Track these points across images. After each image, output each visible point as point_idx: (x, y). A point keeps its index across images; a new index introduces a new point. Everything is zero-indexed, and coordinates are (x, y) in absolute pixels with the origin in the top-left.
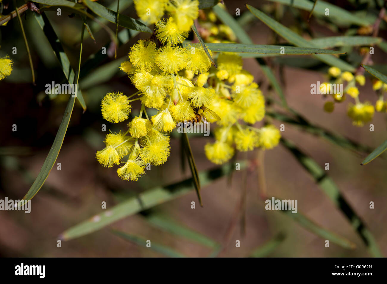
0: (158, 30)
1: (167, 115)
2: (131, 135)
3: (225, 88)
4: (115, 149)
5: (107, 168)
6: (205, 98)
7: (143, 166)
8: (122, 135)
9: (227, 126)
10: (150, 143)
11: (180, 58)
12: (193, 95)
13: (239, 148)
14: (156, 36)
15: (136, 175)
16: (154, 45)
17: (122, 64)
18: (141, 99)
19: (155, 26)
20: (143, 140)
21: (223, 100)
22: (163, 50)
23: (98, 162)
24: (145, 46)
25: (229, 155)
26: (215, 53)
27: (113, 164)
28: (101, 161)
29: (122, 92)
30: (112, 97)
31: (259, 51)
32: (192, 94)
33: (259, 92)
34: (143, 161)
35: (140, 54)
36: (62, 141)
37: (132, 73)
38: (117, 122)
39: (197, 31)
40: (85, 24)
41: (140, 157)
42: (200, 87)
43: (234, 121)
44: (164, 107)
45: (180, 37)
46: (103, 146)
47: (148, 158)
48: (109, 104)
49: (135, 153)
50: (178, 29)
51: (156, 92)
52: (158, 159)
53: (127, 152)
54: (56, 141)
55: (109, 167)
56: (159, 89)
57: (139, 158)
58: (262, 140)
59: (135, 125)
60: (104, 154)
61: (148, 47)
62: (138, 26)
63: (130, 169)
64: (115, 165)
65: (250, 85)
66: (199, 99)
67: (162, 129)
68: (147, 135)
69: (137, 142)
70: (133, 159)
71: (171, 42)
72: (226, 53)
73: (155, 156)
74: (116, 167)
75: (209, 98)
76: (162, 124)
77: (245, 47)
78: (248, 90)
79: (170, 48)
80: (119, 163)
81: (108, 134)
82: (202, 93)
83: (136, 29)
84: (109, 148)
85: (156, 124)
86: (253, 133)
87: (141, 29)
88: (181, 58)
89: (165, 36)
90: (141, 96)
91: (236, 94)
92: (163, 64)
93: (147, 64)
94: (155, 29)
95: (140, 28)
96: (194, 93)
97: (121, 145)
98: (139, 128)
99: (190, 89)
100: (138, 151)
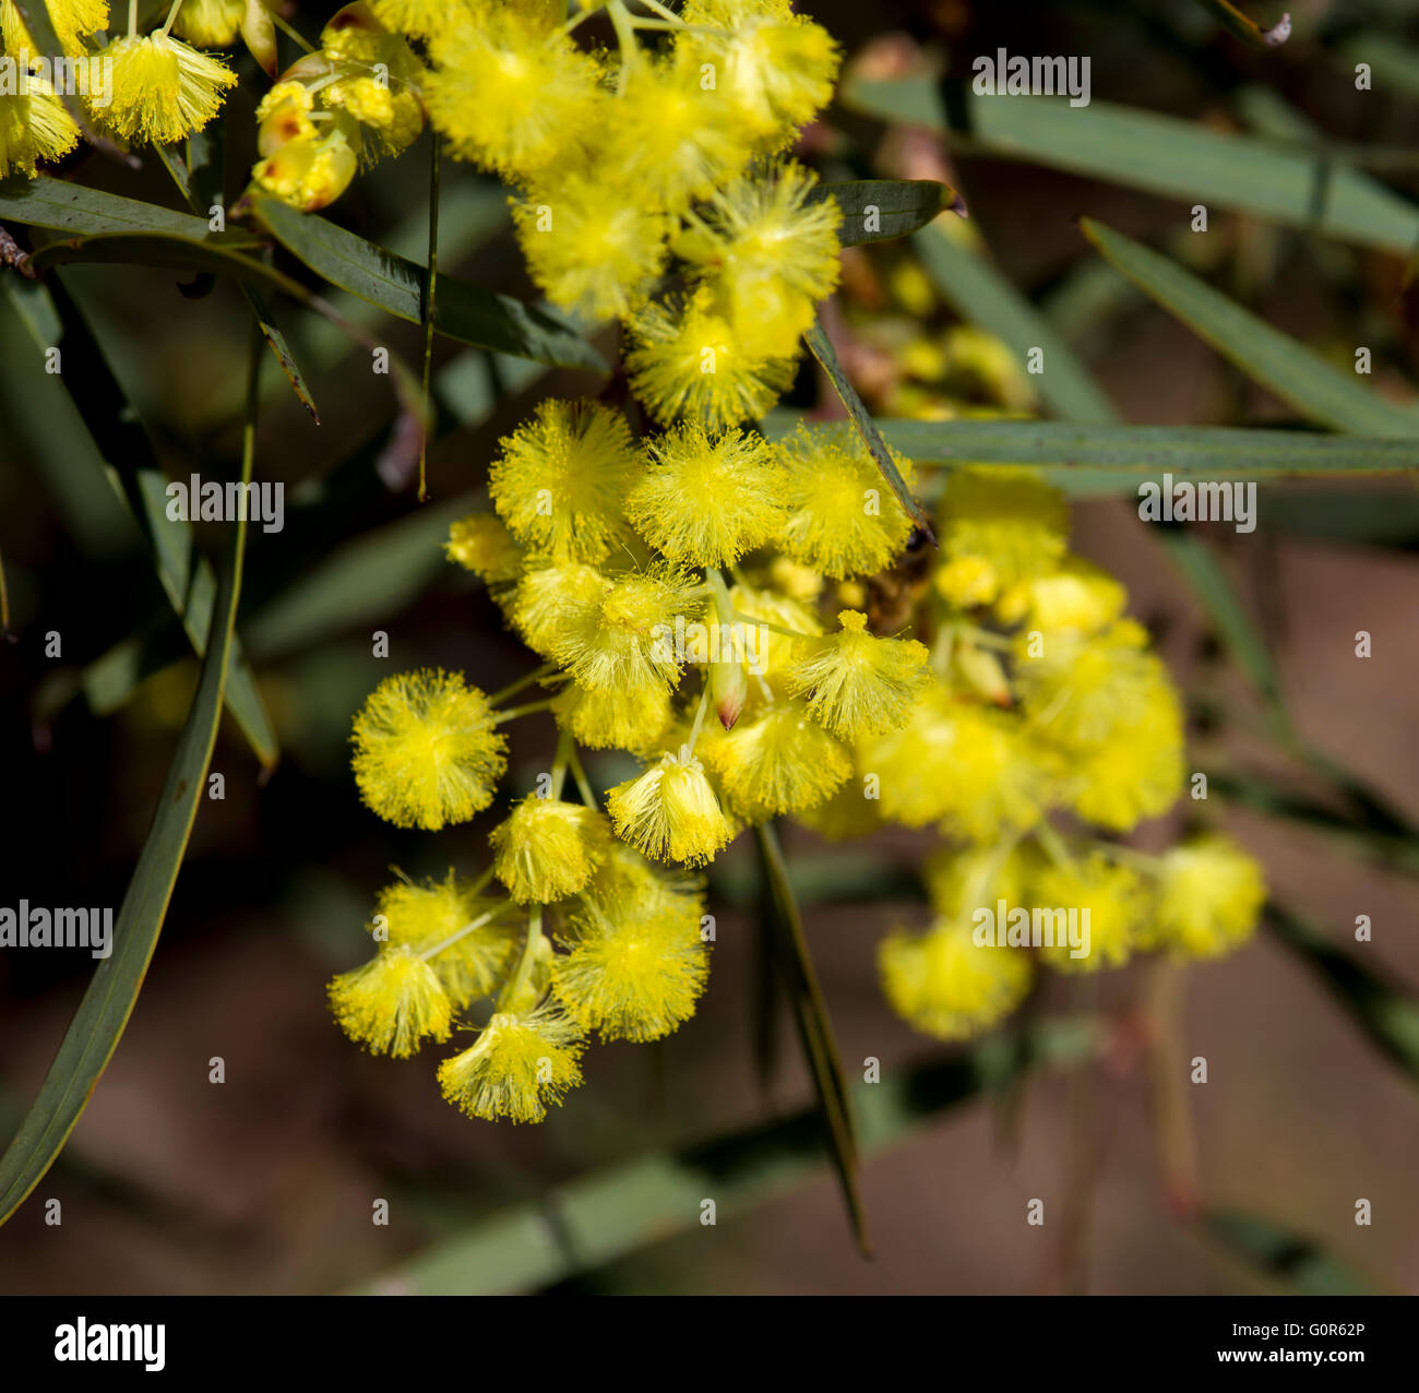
0: (640, 354)
1: (689, 780)
2: (506, 889)
3: (979, 647)
4: (428, 962)
5: (386, 1060)
6: (880, 685)
7: (572, 1043)
9: (994, 844)
10: (604, 925)
11: (746, 486)
12: (815, 676)
14: (628, 385)
15: (534, 1094)
16: (621, 428)
17: (456, 530)
18: (554, 705)
19: (626, 331)
20: (568, 912)
21: (973, 708)
22: (659, 446)
23: (340, 1028)
24: (573, 429)
26: (928, 470)
27: (416, 1039)
28: (355, 1026)
29: (457, 672)
30: (410, 697)
32: (813, 668)
33: (1153, 666)
34: (569, 1021)
35: (548, 473)
36: (154, 929)
37: (510, 576)
38: (433, 822)
39: (834, 361)
40: (266, 329)
41: (555, 999)
42: (851, 633)
43: (1027, 815)
44: (671, 740)
45: (751, 389)
46: (367, 952)
47: (594, 1003)
48: (391, 732)
49: (528, 983)
50: (742, 348)
51: (627, 663)
52: (649, 1007)
53: (486, 980)
55: (398, 1056)
56: (642, 650)
57: (549, 1004)
58: (1170, 913)
59: (529, 834)
60: (370, 990)
61: (587, 438)
62: (535, 333)
63: (506, 1059)
64: (428, 1042)
65: (1104, 632)
66: (849, 690)
67: (665, 852)
68: (588, 889)
69: (536, 926)
70: (517, 1008)
71: (707, 414)
72: (984, 469)
73: (634, 994)
74: (433, 1052)
75: (897, 686)
76: (661, 826)
77: (1080, 437)
78: (1097, 658)
79: (698, 438)
80: (450, 1035)
81: (387, 890)
82: (861, 661)
83: (529, 354)
84: (395, 957)
85: (631, 830)
86: (1125, 878)
87: (554, 354)
88: (753, 488)
89: (676, 385)
90: (558, 689)
91: (1037, 681)
92: (664, 520)
93: (583, 523)
94: (625, 348)
95: (546, 349)
96: (823, 665)
97: (457, 945)
98: (547, 851)
99: (804, 644)
100: (544, 970)
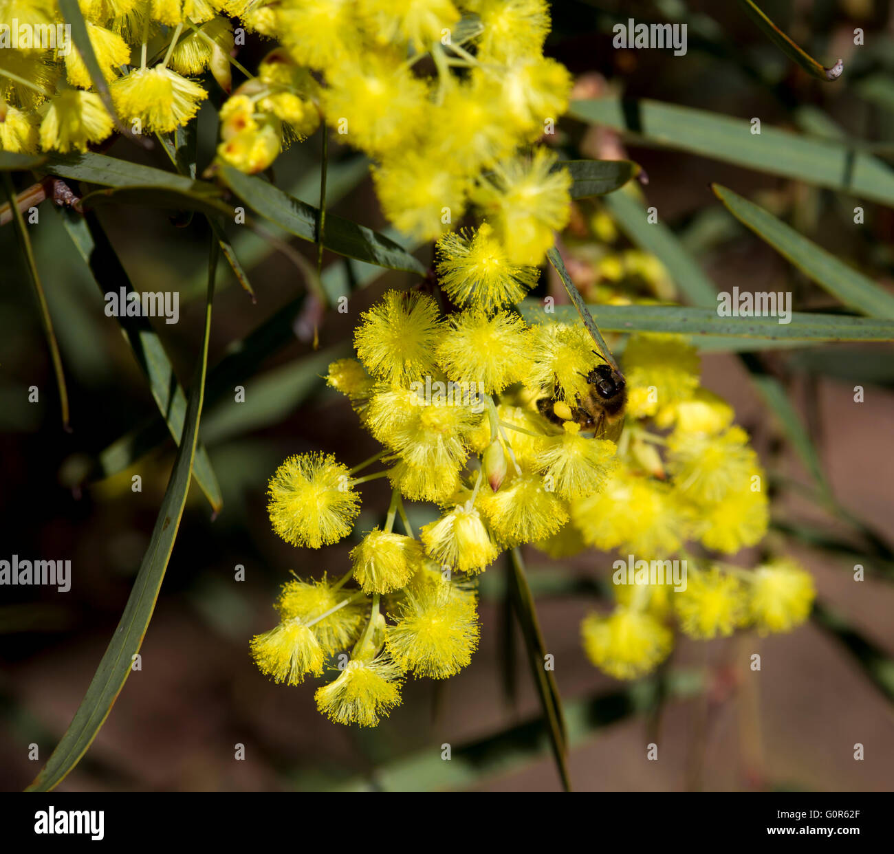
0: (444, 264)
1: (471, 522)
2: (358, 585)
3: (645, 442)
4: (309, 628)
5: (284, 686)
6: (587, 467)
7: (397, 679)
8: (331, 587)
10: (417, 608)
11: (509, 345)
12: (548, 460)
13: (688, 627)
14: (438, 282)
15: (373, 709)
16: (434, 308)
17: (332, 368)
18: (389, 474)
19: (437, 250)
20: (395, 601)
21: (642, 479)
22: (458, 320)
23: (257, 667)
24: (405, 310)
25: (658, 650)
27: (302, 674)
28: (266, 666)
29: (332, 454)
30: (303, 468)
31: (752, 329)
32: (548, 454)
33: (751, 455)
34: (395, 665)
35: (389, 334)
37: (364, 396)
38: (315, 543)
39: (563, 268)
40: (223, 245)
41: (387, 652)
42: (570, 435)
44: (459, 498)
45: (513, 287)
46: (270, 620)
47: (410, 655)
48: (291, 489)
49: (371, 643)
50: (508, 260)
51: (435, 451)
52: (443, 658)
53: (345, 641)
54: (131, 608)
55: (291, 684)
56: (444, 442)
57: (383, 655)
58: (757, 605)
59: (373, 552)
60: (275, 644)
61: (413, 314)
62: (380, 250)
63: (356, 688)
64: (309, 677)
65: (721, 434)
66: (568, 470)
67: (456, 565)
68: (408, 586)
69: (376, 608)
70: (364, 657)
71: (485, 300)
72: (652, 336)
73: (435, 650)
74: (312, 683)
75: (595, 465)
76: (454, 550)
77: (709, 317)
78: (717, 449)
79: (481, 315)
80: (323, 673)
81: (287, 584)
82: (576, 452)
83: (376, 261)
84: (291, 625)
85: (435, 551)
86: (732, 583)
87: (390, 261)
88: (514, 346)
89: (467, 282)
90: (391, 465)
91: (680, 464)
92: (460, 364)
93: (410, 365)
94: (436, 260)
95: (386, 259)
96: (554, 454)
97: (328, 618)
98: (384, 563)
100: (380, 634)
